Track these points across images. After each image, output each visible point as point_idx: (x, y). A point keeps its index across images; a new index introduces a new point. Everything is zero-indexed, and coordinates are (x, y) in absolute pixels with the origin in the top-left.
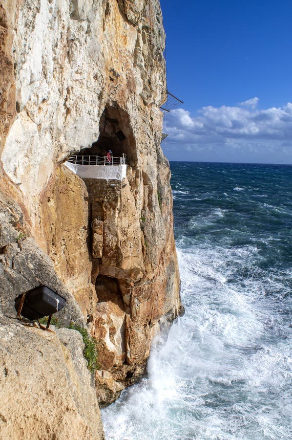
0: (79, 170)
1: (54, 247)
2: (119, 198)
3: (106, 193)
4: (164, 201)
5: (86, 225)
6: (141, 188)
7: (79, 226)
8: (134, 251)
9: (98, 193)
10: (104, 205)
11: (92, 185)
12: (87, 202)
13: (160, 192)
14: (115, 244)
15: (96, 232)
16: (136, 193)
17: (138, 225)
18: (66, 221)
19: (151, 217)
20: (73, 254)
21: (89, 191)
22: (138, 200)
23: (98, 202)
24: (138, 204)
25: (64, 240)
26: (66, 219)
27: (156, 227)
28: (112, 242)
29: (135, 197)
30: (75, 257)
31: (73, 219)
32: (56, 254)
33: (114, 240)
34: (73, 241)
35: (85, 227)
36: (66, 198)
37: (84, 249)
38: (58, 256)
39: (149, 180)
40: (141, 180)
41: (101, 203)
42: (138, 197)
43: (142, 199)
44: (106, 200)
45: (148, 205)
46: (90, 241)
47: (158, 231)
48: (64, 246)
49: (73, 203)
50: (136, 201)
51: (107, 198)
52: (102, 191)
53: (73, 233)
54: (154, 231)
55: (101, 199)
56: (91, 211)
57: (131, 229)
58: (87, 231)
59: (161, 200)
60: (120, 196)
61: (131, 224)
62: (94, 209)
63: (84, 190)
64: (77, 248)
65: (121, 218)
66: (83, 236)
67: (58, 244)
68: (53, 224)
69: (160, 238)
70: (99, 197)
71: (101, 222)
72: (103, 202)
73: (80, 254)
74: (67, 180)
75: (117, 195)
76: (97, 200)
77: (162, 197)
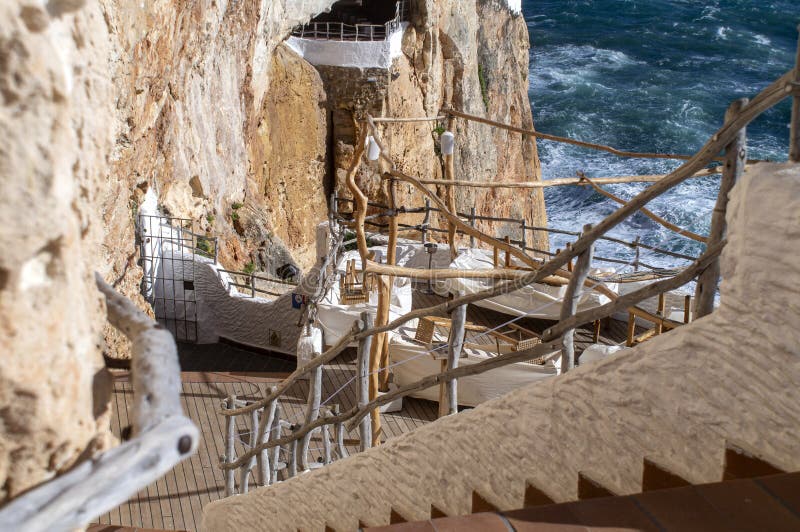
0: (309, 50)
1: (267, 198)
2: (384, 102)
3: (360, 93)
4: (494, 86)
5: (323, 154)
6: (436, 68)
7: (309, 158)
8: (416, 199)
9: (345, 92)
10: (355, 115)
11: (332, 77)
12: (324, 110)
13: (483, 67)
14: (377, 187)
15: (340, 166)
16: (425, 80)
17: (428, 144)
18: (287, 150)
19: (460, 126)
20: (298, 207)
21: (327, 89)
22: (428, 95)
23: (343, 109)
24: (430, 101)
25: (282, 184)
26: (287, 147)
27: (471, 147)
28: (372, 185)
29: (422, 89)
30: (303, 213)
31: (298, 146)
32: (271, 211)
33: (374, 181)
34: (298, 184)
35: (320, 157)
36: (286, 111)
37: (319, 198)
38: (274, 213)
39: (455, 49)
40: (434, 52)
41: (351, 112)
42: (429, 87)
43: (439, 90)
44: (359, 107)
45: (453, 101)
46: (330, 182)
47: (474, 153)
48: (283, 196)
49: (298, 117)
50: (424, 95)
51: (361, 103)
52: (352, 89)
53: (298, 170)
54: (464, 154)
55: (351, 104)
56: (331, 127)
57: (411, 156)
58: (323, 164)
59: (488, 83)
60: (387, 99)
61: (411, 147)
62: (337, 121)
63: (318, 90)
64: (306, 196)
65: (389, 139)
66: (316, 174)
67: (274, 193)
68: (266, 163)
69: (479, 169)
70: (347, 101)
71: (351, 147)
72: (354, 109)
73: (312, 207)
74: (287, 77)
75: (380, 98)
76: (342, 106)
77: (490, 76)
